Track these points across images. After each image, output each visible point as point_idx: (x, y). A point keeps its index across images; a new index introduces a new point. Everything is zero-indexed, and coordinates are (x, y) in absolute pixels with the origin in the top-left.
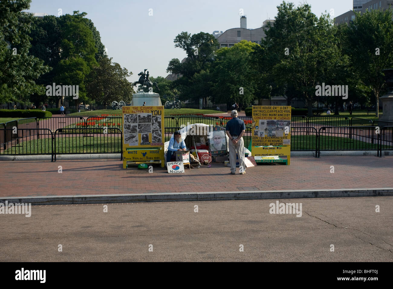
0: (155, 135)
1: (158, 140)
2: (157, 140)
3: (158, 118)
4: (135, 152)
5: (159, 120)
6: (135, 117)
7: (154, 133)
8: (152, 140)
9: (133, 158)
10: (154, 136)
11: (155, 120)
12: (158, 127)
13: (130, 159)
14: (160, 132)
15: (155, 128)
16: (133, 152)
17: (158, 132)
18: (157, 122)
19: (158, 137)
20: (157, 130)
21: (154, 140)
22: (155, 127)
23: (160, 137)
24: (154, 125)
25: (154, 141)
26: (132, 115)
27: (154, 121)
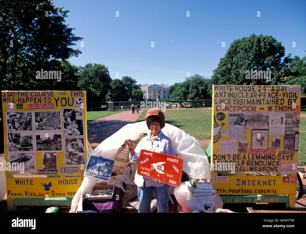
0: (71, 149)
1: (77, 160)
2: (74, 159)
3: (77, 114)
4: (29, 182)
5: (78, 118)
6: (28, 119)
7: (69, 146)
8: (66, 160)
9: (26, 194)
10: (69, 151)
11: (70, 116)
12: (76, 131)
13: (21, 195)
14: (80, 144)
15: (71, 134)
16: (26, 182)
17: (76, 142)
18: (74, 122)
19: (77, 154)
20: (75, 140)
21: (70, 158)
22: (70, 132)
23: (81, 154)
24: (69, 127)
25: (70, 161)
26: (21, 113)
27: (69, 120)
